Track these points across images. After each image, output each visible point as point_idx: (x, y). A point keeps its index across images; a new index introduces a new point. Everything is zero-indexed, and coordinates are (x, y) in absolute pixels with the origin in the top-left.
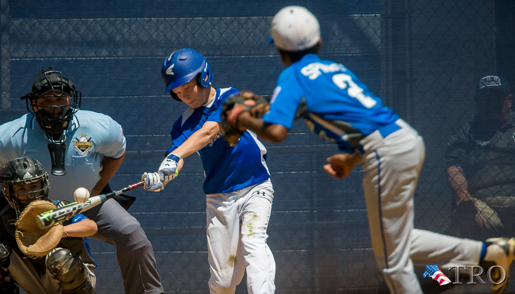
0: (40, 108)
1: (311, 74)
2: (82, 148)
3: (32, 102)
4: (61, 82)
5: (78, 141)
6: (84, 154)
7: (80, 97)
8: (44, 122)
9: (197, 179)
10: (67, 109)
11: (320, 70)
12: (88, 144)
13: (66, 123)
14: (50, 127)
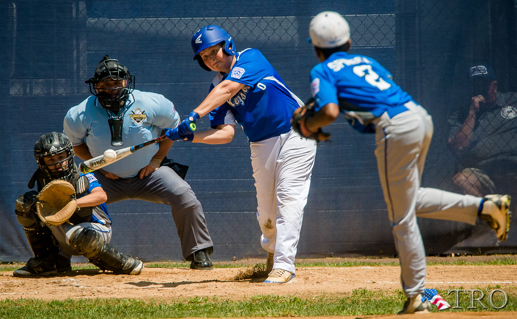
0: (100, 90)
1: (336, 68)
2: (137, 120)
3: (94, 85)
4: (118, 68)
5: (134, 113)
6: (140, 124)
7: (134, 83)
8: (104, 102)
9: (243, 152)
10: (123, 90)
11: (344, 64)
12: (142, 116)
13: (123, 102)
14: (110, 106)
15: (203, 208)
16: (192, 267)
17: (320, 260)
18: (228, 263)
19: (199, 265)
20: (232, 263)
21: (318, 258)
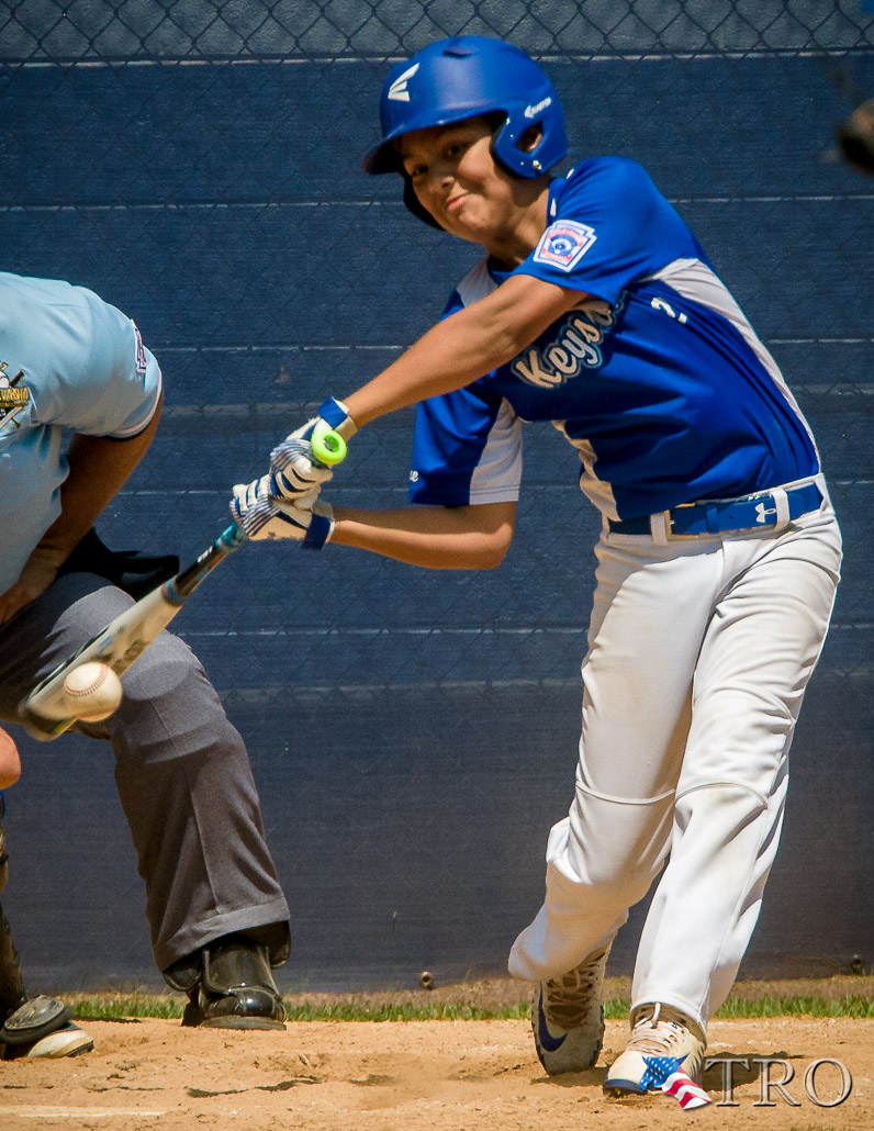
12: (14, 395)
15: (253, 757)
16: (193, 1017)
17: (802, 986)
18: (398, 999)
19: (223, 1003)
20: (415, 997)
21: (797, 978)
